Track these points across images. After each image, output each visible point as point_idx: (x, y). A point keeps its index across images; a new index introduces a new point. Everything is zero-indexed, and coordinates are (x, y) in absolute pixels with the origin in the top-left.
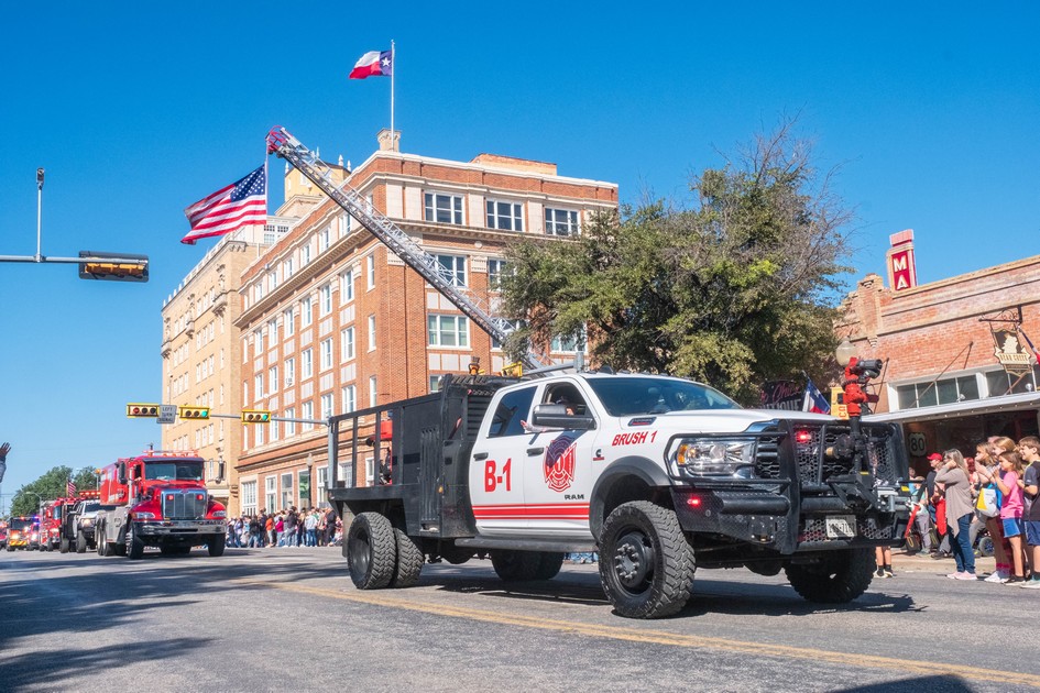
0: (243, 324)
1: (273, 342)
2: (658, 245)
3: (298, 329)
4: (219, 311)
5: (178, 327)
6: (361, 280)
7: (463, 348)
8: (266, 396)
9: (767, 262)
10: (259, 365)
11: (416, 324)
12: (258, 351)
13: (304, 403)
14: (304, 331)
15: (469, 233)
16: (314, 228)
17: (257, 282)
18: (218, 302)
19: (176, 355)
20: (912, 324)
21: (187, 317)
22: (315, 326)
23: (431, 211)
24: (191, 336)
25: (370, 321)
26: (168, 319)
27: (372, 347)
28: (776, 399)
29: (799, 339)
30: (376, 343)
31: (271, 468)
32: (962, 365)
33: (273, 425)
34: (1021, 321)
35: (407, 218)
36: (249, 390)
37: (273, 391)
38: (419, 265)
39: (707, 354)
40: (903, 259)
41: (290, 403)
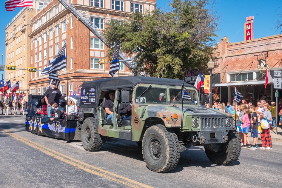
0: (32, 36)
1: (40, 43)
2: (154, 25)
3: (48, 39)
4: (23, 31)
5: (10, 36)
6: (69, 25)
7: (102, 49)
8: (38, 61)
9: (187, 34)
10: (36, 51)
11: (86, 41)
12: (36, 46)
14: (50, 40)
15: (105, 11)
16: (54, 6)
17: (36, 23)
18: (23, 28)
19: (10, 45)
20: (235, 54)
21: (13, 32)
22: (54, 39)
23: (93, 2)
24: (14, 39)
25: (71, 39)
26: (7, 33)
28: (193, 75)
29: (198, 58)
30: (73, 47)
31: (39, 85)
32: (249, 69)
34: (268, 56)
35: (84, 5)
36: (33, 59)
37: (40, 59)
38: (85, 22)
39: (167, 62)
40: (250, 26)
41: (46, 64)
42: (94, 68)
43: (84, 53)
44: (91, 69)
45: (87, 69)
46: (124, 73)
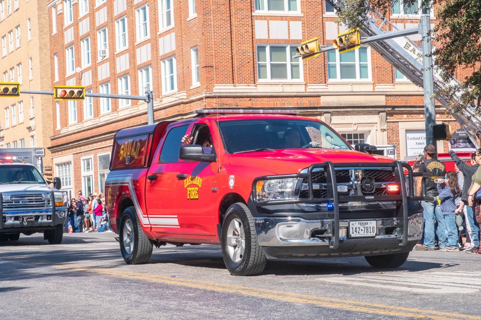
1: (83, 11)
7: (292, 13)
8: (78, 70)
10: (69, 37)
12: (68, 21)
13: (120, 76)
27: (192, 14)
30: (197, 10)
31: (87, 148)
33: (87, 102)
36: (59, 64)
37: (85, 64)
41: (104, 77)
42: (269, 79)
43: (234, 28)
44: (260, 81)
45: (248, 83)
46: (370, 88)
